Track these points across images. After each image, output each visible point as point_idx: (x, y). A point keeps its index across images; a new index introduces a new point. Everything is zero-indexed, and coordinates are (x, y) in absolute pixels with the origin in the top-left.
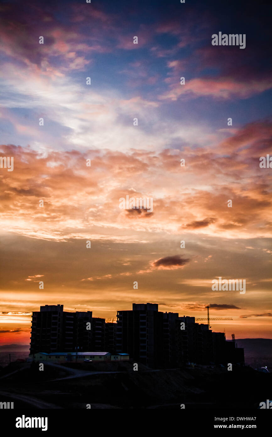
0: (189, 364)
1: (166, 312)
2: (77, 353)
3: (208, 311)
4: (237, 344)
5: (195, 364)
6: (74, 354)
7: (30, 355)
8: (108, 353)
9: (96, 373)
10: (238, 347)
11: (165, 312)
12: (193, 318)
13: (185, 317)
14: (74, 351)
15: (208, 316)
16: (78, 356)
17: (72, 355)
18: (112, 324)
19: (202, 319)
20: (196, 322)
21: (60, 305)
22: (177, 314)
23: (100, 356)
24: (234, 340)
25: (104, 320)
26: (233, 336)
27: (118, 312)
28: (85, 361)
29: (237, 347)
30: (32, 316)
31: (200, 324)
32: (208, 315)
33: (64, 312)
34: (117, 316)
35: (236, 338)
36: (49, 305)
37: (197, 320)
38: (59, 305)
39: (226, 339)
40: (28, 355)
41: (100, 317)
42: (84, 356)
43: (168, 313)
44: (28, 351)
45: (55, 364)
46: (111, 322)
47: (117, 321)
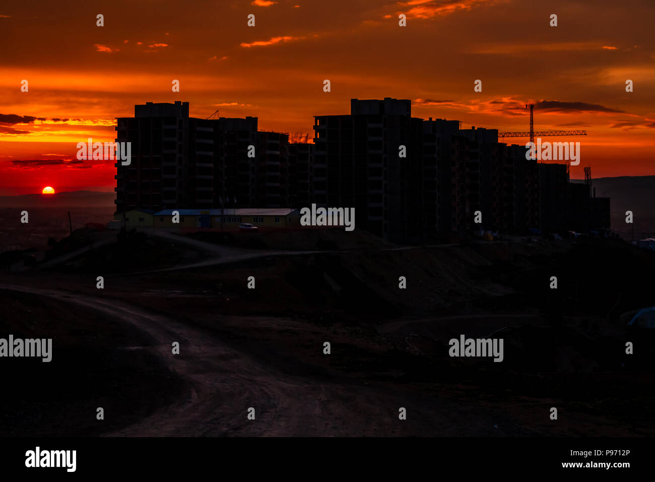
0: (482, 233)
1: (431, 119)
2: (222, 211)
3: (532, 115)
4: (594, 189)
5: (495, 234)
6: (216, 212)
7: (116, 214)
8: (293, 210)
9: (267, 253)
10: (597, 196)
11: (427, 119)
12: (495, 132)
13: (476, 129)
14: (217, 206)
15: (532, 128)
16: (223, 218)
17: (211, 214)
18: (305, 146)
19: (516, 134)
20: (500, 140)
21: (180, 102)
22: (456, 124)
23: (277, 218)
24: (589, 182)
25: (285, 137)
26: (587, 171)
27: (317, 118)
28: (241, 229)
29: (594, 196)
30: (117, 128)
31: (509, 145)
32: (532, 123)
33: (190, 118)
34: (315, 127)
35: (593, 177)
36: (155, 102)
37: (503, 136)
38: (178, 103)
39: (571, 178)
40: (114, 213)
41: (276, 131)
42: (240, 218)
43: (434, 120)
44: (112, 205)
45: (174, 233)
46: (302, 140)
47: (315, 140)
